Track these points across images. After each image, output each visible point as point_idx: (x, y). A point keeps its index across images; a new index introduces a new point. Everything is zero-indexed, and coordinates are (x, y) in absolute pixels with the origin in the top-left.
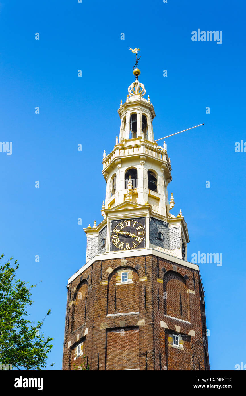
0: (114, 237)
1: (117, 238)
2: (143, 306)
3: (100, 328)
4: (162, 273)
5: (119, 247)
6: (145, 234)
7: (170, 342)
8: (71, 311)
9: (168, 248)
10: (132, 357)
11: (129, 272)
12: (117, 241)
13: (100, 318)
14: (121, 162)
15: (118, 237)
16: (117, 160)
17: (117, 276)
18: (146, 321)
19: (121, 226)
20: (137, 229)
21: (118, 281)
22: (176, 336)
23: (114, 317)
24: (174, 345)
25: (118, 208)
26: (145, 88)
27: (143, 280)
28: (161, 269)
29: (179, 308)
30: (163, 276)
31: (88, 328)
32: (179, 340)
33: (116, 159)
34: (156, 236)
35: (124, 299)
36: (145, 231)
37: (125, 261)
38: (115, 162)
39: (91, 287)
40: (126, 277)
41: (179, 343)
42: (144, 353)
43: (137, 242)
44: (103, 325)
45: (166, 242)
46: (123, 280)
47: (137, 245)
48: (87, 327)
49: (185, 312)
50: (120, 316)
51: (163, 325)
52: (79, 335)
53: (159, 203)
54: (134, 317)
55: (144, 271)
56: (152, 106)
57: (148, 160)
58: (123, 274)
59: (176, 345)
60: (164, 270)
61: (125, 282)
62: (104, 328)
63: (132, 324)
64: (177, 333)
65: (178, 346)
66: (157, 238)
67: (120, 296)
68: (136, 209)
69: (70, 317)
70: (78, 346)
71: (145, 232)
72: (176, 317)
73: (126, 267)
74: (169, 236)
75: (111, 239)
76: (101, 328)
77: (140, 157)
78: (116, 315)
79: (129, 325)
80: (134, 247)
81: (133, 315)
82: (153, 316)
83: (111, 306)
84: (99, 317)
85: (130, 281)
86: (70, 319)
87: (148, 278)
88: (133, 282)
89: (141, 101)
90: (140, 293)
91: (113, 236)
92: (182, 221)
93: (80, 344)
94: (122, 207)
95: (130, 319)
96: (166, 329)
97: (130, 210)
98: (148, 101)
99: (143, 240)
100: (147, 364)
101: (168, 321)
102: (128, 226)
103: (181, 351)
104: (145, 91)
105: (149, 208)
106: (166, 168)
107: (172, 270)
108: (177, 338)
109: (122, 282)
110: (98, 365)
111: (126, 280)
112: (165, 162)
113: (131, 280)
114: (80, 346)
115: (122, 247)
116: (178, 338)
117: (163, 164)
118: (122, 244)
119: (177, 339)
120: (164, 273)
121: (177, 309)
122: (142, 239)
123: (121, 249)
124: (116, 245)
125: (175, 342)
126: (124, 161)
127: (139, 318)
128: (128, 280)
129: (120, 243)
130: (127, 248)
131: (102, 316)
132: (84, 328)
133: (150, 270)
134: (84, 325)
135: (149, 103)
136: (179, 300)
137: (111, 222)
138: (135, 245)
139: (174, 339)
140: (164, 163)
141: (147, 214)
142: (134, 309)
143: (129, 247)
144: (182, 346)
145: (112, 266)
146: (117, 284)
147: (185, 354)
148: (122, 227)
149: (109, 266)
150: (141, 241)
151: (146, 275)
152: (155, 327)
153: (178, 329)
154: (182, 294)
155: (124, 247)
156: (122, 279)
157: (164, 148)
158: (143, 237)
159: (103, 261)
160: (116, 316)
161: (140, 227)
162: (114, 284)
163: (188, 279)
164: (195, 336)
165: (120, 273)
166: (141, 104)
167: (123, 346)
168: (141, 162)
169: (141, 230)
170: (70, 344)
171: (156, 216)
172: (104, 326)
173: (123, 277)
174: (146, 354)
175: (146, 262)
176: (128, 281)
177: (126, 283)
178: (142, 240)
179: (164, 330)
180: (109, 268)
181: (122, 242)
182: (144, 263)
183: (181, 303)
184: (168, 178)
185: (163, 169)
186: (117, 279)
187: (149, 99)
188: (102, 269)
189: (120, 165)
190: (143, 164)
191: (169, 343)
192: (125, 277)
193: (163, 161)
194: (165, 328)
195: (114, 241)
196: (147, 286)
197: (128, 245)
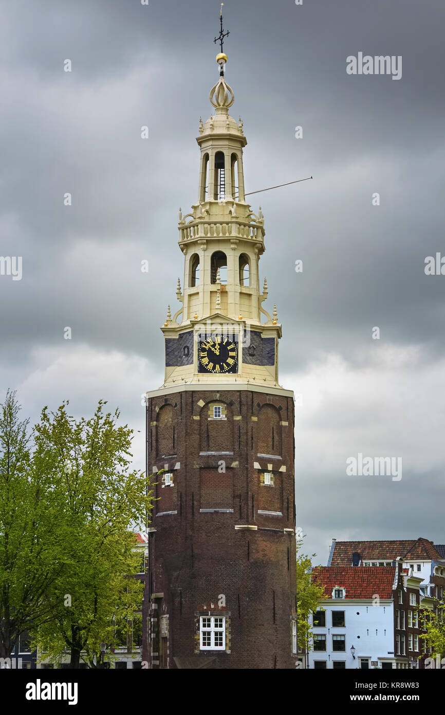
0: (202, 354)
1: (205, 357)
2: (237, 447)
4: (256, 409)
5: (208, 368)
6: (237, 355)
7: (262, 481)
8: (154, 433)
9: (260, 364)
10: (225, 497)
11: (221, 407)
12: (205, 361)
13: (193, 456)
14: (206, 243)
15: (206, 355)
16: (201, 241)
17: (209, 410)
18: (240, 463)
19: (210, 342)
20: (228, 348)
21: (211, 416)
22: (268, 474)
23: (208, 457)
24: (265, 483)
27: (238, 418)
28: (255, 403)
29: (271, 443)
30: (257, 414)
31: (179, 464)
34: (248, 353)
35: (217, 436)
36: (237, 351)
37: (218, 395)
38: (199, 242)
39: (181, 419)
40: (219, 412)
41: (270, 479)
42: (238, 496)
43: (228, 365)
45: (258, 357)
46: (216, 416)
47: (229, 369)
48: (178, 462)
49: (277, 446)
50: (213, 456)
51: (257, 466)
52: (168, 465)
54: (228, 458)
55: (239, 409)
58: (216, 408)
59: (267, 483)
60: (259, 405)
62: (198, 467)
64: (268, 471)
65: (269, 483)
67: (213, 433)
69: (154, 438)
70: (166, 475)
71: (238, 353)
72: (268, 453)
73: (219, 401)
74: (262, 348)
75: (198, 357)
76: (194, 466)
77: (231, 240)
78: (209, 453)
80: (225, 371)
81: (227, 456)
82: (247, 458)
83: (204, 444)
84: (191, 454)
85: (223, 417)
86: (154, 442)
87: (242, 417)
88: (226, 419)
90: (233, 432)
93: (169, 474)
96: (259, 469)
99: (235, 362)
100: (240, 506)
101: (261, 460)
102: (218, 342)
103: (272, 488)
105: (243, 324)
107: (266, 402)
109: (214, 417)
110: (193, 504)
111: (219, 416)
112: (260, 241)
113: (224, 416)
114: (169, 476)
115: (211, 369)
116: (270, 476)
118: (211, 365)
120: (258, 409)
121: (269, 445)
123: (211, 371)
124: (204, 365)
127: (232, 459)
128: (221, 415)
129: (209, 363)
130: (217, 371)
131: (195, 454)
133: (244, 408)
134: (174, 458)
136: (271, 435)
138: (227, 368)
139: (266, 477)
142: (228, 449)
143: (219, 370)
144: (273, 483)
145: (204, 399)
146: (209, 419)
147: (275, 490)
149: (200, 398)
150: (233, 364)
151: (240, 413)
152: (248, 469)
153: (270, 466)
154: (275, 427)
155: (214, 368)
156: (214, 414)
158: (235, 358)
159: (193, 392)
161: (232, 346)
162: (206, 419)
163: (282, 409)
164: (285, 471)
165: (213, 407)
166: (230, 138)
168: (231, 247)
169: (233, 350)
172: (197, 464)
173: (216, 412)
174: (240, 496)
175: (240, 398)
176: (221, 417)
177: (218, 418)
179: (257, 471)
180: (201, 401)
181: (211, 363)
182: (239, 400)
183: (273, 438)
185: (257, 251)
186: (209, 414)
188: (192, 401)
189: (205, 246)
190: (234, 250)
191: (261, 483)
192: (217, 413)
193: (258, 241)
195: (202, 360)
196: (241, 426)
197: (218, 366)
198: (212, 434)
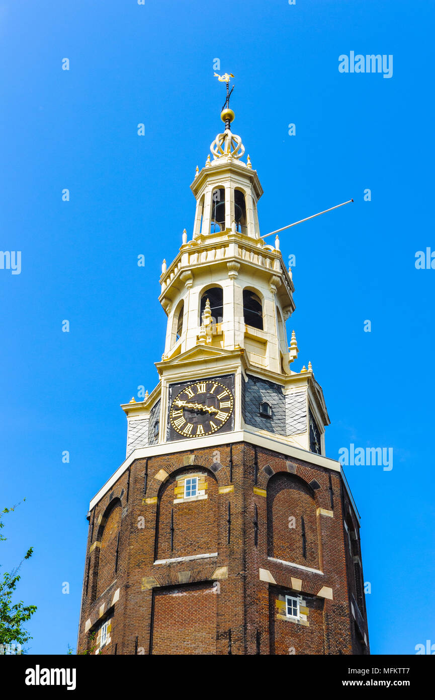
0: (175, 414)
1: (181, 416)
2: (224, 541)
3: (140, 588)
4: (264, 477)
5: (184, 433)
6: (234, 405)
7: (280, 611)
8: (93, 562)
9: (282, 432)
10: (202, 642)
11: (199, 478)
12: (180, 422)
13: (141, 568)
14: (192, 276)
15: (182, 414)
16: (184, 274)
17: (176, 487)
18: (231, 570)
19: (188, 393)
20: (219, 397)
21: (179, 496)
22: (292, 598)
23: (169, 566)
24: (288, 616)
25: (183, 360)
26: (243, 142)
27: (225, 490)
28: (262, 468)
29: (300, 544)
30: (265, 483)
31: (119, 590)
32: (298, 606)
33: (182, 272)
34: (258, 410)
35: (188, 530)
36: (234, 399)
37: (192, 457)
38: (181, 277)
39: (127, 511)
40: (194, 487)
41: (298, 612)
42: (225, 633)
43: (217, 422)
44: (146, 581)
45: (277, 421)
46: (188, 494)
47: (219, 427)
48: (118, 588)
49: (313, 552)
50: (179, 563)
51: (266, 576)
52: (104, 605)
53: (265, 350)
54: (206, 564)
55: (228, 474)
56: (255, 174)
57: (244, 269)
58: (188, 482)
59: (292, 616)
60: (269, 471)
61: (191, 496)
62: (149, 587)
63: (202, 577)
64: (295, 593)
65: (298, 618)
66: (260, 414)
67: (181, 525)
68: (217, 360)
69: (91, 572)
70: (102, 627)
71: (234, 402)
72: (293, 561)
73: (194, 469)
74: (284, 409)
75: (169, 418)
76: (142, 588)
77: (228, 264)
78: (173, 560)
79: (198, 578)
80: (213, 431)
81: (205, 560)
82: (244, 559)
83: (164, 545)
84: (139, 565)
85: (201, 495)
86: (91, 577)
87: (235, 487)
88: (206, 497)
89: (231, 165)
90: (219, 518)
91: (173, 414)
92: (310, 381)
93: (107, 623)
94: (190, 357)
95: (200, 568)
96: (270, 585)
97: (206, 362)
98: (247, 166)
99: (230, 417)
101: (275, 569)
102: (202, 392)
103: (304, 627)
104: (243, 148)
105: (242, 355)
106: (281, 284)
107: (285, 470)
108: (295, 603)
109: (185, 497)
111: (194, 493)
112: (278, 273)
113: (203, 492)
114: (106, 626)
115: (189, 433)
116: (298, 603)
117: (274, 277)
118: (190, 426)
119: (295, 605)
120: (268, 477)
121: (294, 547)
122: (228, 416)
123: (188, 436)
124: (178, 429)
125: (290, 610)
126: (196, 274)
127: (216, 564)
128: (197, 492)
129: (185, 425)
130: (199, 435)
131: (145, 565)
132: (112, 589)
133: (239, 472)
134: (113, 585)
135: (249, 168)
136: (299, 529)
137: (170, 388)
138: (215, 427)
139: (289, 604)
140: (275, 275)
141: (237, 367)
142: (208, 548)
143: (203, 432)
144: (305, 618)
145: (166, 468)
146: (176, 502)
147: (312, 633)
148: (189, 395)
149: (161, 467)
150: (226, 419)
151: (231, 481)
152: (247, 580)
153: (297, 584)
154: (305, 518)
155: (194, 431)
156: (185, 491)
157: (275, 247)
158: (230, 411)
159: (149, 458)
160: (173, 563)
161: (225, 394)
162: (171, 502)
163: (319, 487)
164: (332, 598)
165: (183, 480)
166: (233, 170)
167: (185, 620)
168: (229, 274)
169: (226, 399)
170: (88, 625)
171: (258, 373)
172: (148, 582)
173: (188, 488)
174: (230, 635)
175: (231, 457)
176: (197, 494)
177: (192, 498)
178: (228, 418)
179: (267, 586)
180: (162, 471)
181: (189, 424)
182: (229, 459)
183: (304, 535)
184: (285, 304)
185: (274, 287)
186: (175, 493)
187: (249, 162)
188: (146, 474)
189: (190, 282)
190: (234, 278)
191: (278, 613)
192: (191, 488)
193: (274, 271)
194: (269, 583)
195: (175, 422)
196: (233, 501)
197: (200, 428)
198: (180, 527)
